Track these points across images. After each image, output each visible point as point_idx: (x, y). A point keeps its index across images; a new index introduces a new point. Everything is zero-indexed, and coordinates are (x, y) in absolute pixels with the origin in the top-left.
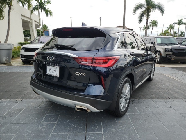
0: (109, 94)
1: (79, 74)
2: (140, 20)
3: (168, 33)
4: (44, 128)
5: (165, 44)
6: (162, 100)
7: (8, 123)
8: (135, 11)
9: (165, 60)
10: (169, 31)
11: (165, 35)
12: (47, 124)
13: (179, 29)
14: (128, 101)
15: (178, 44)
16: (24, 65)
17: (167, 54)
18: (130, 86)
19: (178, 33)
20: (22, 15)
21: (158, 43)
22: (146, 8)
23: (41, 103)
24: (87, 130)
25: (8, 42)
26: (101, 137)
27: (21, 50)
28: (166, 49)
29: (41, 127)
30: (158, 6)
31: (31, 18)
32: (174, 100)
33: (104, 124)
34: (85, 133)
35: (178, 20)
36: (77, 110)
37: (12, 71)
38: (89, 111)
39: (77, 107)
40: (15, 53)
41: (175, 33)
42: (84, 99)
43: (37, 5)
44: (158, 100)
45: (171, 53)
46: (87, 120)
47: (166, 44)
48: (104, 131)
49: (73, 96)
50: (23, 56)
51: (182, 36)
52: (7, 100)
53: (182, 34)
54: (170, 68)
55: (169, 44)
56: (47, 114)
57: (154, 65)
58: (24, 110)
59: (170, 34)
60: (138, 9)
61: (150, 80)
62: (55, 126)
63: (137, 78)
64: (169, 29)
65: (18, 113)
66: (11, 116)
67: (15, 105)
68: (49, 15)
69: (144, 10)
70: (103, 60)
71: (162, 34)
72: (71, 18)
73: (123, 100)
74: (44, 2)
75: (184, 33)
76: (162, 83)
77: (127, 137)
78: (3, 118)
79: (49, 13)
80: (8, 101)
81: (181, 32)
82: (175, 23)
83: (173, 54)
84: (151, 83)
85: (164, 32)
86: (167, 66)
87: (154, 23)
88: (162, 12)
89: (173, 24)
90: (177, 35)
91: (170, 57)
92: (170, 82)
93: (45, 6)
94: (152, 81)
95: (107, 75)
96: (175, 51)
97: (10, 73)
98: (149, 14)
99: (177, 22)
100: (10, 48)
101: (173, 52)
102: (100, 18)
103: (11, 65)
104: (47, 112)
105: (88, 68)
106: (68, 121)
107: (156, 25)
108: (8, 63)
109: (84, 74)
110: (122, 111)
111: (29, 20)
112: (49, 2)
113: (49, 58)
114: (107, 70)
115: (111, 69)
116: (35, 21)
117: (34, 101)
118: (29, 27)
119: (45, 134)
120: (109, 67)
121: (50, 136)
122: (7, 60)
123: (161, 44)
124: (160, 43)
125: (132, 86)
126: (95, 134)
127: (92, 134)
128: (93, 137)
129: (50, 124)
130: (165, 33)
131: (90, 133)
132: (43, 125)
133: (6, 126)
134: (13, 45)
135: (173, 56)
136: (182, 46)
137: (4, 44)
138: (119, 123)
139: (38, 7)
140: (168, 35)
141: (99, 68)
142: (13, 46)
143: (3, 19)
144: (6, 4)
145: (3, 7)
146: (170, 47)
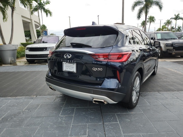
0: (123, 87)
1: (96, 69)
2: (139, 17)
3: (166, 28)
4: (64, 120)
5: (164, 39)
6: (169, 93)
7: (29, 117)
8: (133, 8)
9: (166, 55)
10: (167, 26)
11: (163, 30)
12: (66, 117)
13: (176, 24)
14: (138, 94)
15: (177, 38)
16: (30, 65)
17: (167, 49)
18: (140, 80)
19: (175, 28)
20: (22, 16)
21: (158, 38)
22: (144, 5)
23: (55, 99)
24: (104, 121)
25: (13, 43)
26: (118, 127)
27: (26, 50)
28: (166, 44)
29: (61, 119)
30: (156, 2)
31: (32, 19)
32: (180, 92)
33: (118, 115)
34: (102, 123)
35: (175, 15)
36: (94, 102)
37: (20, 70)
38: (105, 103)
39: (94, 99)
40: (18, 53)
41: (172, 28)
42: (102, 92)
43: (36, 6)
44: (165, 92)
45: (172, 48)
46: (101, 112)
47: (166, 40)
48: (119, 121)
49: (91, 89)
50: (28, 56)
51: (179, 31)
52: (22, 97)
53: (179, 29)
54: (171, 62)
55: (169, 39)
56: (63, 108)
57: (157, 60)
58: (41, 105)
59: (168, 29)
60: (136, 6)
61: (154, 74)
62: (73, 118)
63: (145, 72)
64: (166, 25)
65: (36, 108)
66: (30, 111)
67: (32, 101)
68: (49, 15)
69: (142, 6)
70: (118, 56)
71: (159, 30)
72: (69, 17)
73: (134, 93)
74: (44, 2)
75: (181, 28)
76: (166, 76)
77: (141, 126)
78: (23, 113)
79: (49, 13)
80: (24, 97)
81: (178, 27)
82: (172, 18)
83: (174, 49)
84: (155, 77)
85: (161, 28)
86: (168, 60)
87: (152, 19)
88: (161, 8)
89: (171, 19)
90: (174, 29)
91: (171, 52)
92: (174, 76)
93: (44, 7)
94: (156, 75)
95: (121, 69)
96: (176, 46)
97: (18, 72)
98: (148, 10)
99: (174, 17)
100: (15, 49)
101: (174, 47)
102: (98, 16)
103: (16, 65)
104: (63, 106)
105: (100, 63)
106: (84, 113)
107: (153, 21)
108: (13, 63)
109: (101, 69)
110: (134, 103)
111: (29, 21)
112: (48, 3)
113: (66, 56)
114: (121, 65)
115: (124, 64)
116: (35, 21)
117: (48, 97)
118: (29, 27)
119: (66, 125)
120: (122, 63)
121: (71, 127)
122: (12, 60)
123: (162, 39)
124: (160, 38)
125: (141, 79)
126: (112, 124)
127: (109, 124)
128: (110, 127)
129: (68, 116)
130: (163, 28)
131: (107, 123)
132: (62, 117)
133: (28, 119)
134: (18, 45)
135: (174, 51)
136: (181, 41)
137: (9, 45)
138: (132, 114)
139: (38, 8)
140: (165, 31)
141: (112, 63)
142: (17, 47)
143: (6, 21)
144: (8, 6)
145: (6, 10)
146: (170, 42)
